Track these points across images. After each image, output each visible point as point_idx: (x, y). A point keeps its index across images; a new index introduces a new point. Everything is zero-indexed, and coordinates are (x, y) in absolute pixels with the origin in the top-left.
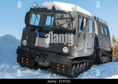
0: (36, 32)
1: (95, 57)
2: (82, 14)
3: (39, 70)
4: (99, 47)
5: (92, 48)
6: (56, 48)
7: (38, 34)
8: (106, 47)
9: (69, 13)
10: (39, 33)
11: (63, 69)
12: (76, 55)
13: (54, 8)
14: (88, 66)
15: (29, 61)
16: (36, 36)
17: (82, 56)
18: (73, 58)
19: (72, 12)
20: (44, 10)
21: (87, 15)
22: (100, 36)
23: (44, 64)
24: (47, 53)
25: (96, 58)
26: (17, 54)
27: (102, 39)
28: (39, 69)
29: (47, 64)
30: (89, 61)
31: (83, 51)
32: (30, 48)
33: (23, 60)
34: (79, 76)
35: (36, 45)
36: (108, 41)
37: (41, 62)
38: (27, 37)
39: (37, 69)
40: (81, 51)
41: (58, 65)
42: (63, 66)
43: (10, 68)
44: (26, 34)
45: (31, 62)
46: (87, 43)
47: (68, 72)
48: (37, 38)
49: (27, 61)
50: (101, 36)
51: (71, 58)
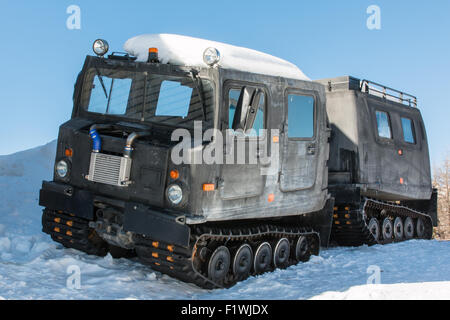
0: (92, 135)
1: (335, 219)
2: (247, 74)
3: (109, 258)
4: (357, 185)
5: (312, 189)
6: (148, 189)
7: (97, 144)
8: (400, 185)
9: (195, 73)
10: (102, 141)
11: (169, 259)
12: (215, 212)
13: (153, 56)
14: (302, 250)
15: (74, 230)
16: (91, 149)
17: (251, 216)
18: (199, 221)
19: (203, 69)
20: (122, 64)
21: (277, 78)
22: (366, 146)
23: (117, 239)
24: (122, 204)
25: (337, 223)
26: (40, 204)
27: (379, 159)
28: (109, 254)
29: (124, 238)
30: (306, 233)
31: (258, 201)
32: (75, 187)
33: (57, 225)
34: (238, 283)
35: (90, 177)
36: (412, 165)
37: (106, 233)
38: (68, 152)
39: (102, 254)
40: (246, 199)
41: (155, 244)
42: (170, 248)
43: (28, 250)
44: (66, 143)
45: (80, 232)
46: (280, 173)
47: (185, 268)
48: (95, 156)
49: (70, 228)
50: (375, 145)
51: (189, 221)
